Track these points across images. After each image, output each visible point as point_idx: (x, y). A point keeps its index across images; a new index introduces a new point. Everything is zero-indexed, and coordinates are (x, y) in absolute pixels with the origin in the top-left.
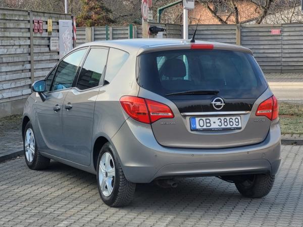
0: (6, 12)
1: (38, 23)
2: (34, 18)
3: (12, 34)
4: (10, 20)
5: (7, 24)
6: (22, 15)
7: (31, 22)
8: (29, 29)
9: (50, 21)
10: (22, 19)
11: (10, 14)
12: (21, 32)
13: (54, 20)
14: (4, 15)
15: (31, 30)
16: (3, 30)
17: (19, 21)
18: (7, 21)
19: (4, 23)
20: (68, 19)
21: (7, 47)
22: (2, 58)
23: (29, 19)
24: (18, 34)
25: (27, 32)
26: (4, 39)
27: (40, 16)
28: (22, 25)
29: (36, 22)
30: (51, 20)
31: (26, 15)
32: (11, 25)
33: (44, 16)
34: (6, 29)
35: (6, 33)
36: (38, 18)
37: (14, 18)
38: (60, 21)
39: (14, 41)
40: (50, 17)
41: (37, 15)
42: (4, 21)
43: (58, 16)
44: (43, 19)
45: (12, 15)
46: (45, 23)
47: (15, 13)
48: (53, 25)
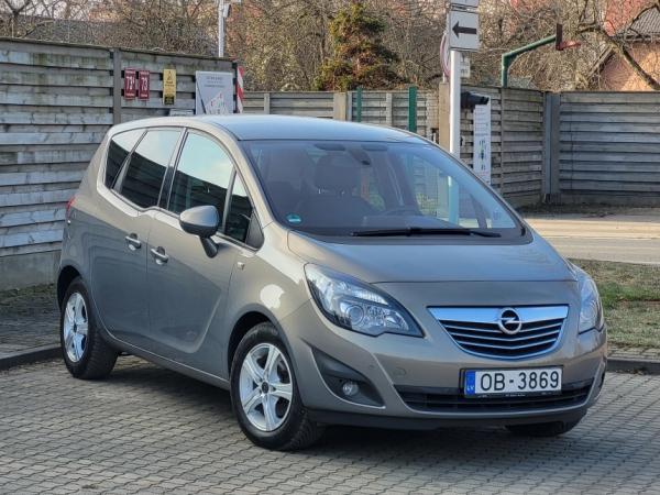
0: (47, 51)
1: (137, 75)
2: (124, 66)
3: (63, 100)
4: (60, 68)
5: (50, 77)
6: (93, 58)
7: (118, 74)
8: (111, 89)
9: (170, 74)
10: (92, 67)
11: (57, 56)
12: (87, 95)
13: (182, 71)
14: (42, 56)
15: (117, 92)
16: (37, 90)
17: (81, 72)
18: (51, 71)
19: (41, 76)
20: (222, 70)
21: (46, 130)
22: (32, 153)
23: (110, 66)
24: (77, 101)
25: (104, 96)
26: (41, 109)
27: (141, 61)
28: (92, 81)
29: (130, 75)
30: (173, 72)
31: (103, 59)
32: (61, 80)
33: (155, 62)
34: (45, 88)
35: (44, 96)
36: (138, 66)
37: (67, 65)
38: (198, 73)
39: (68, 114)
40: (173, 65)
41: (136, 60)
42: (42, 71)
43: (196, 61)
44: (151, 67)
45: (63, 57)
46: (158, 77)
47: (73, 52)
48: (177, 83)
